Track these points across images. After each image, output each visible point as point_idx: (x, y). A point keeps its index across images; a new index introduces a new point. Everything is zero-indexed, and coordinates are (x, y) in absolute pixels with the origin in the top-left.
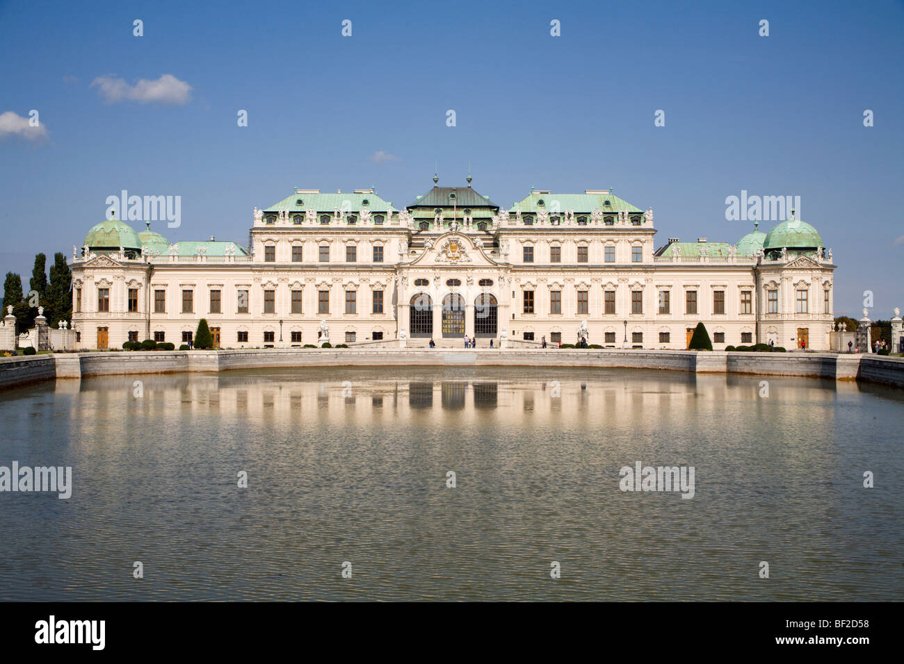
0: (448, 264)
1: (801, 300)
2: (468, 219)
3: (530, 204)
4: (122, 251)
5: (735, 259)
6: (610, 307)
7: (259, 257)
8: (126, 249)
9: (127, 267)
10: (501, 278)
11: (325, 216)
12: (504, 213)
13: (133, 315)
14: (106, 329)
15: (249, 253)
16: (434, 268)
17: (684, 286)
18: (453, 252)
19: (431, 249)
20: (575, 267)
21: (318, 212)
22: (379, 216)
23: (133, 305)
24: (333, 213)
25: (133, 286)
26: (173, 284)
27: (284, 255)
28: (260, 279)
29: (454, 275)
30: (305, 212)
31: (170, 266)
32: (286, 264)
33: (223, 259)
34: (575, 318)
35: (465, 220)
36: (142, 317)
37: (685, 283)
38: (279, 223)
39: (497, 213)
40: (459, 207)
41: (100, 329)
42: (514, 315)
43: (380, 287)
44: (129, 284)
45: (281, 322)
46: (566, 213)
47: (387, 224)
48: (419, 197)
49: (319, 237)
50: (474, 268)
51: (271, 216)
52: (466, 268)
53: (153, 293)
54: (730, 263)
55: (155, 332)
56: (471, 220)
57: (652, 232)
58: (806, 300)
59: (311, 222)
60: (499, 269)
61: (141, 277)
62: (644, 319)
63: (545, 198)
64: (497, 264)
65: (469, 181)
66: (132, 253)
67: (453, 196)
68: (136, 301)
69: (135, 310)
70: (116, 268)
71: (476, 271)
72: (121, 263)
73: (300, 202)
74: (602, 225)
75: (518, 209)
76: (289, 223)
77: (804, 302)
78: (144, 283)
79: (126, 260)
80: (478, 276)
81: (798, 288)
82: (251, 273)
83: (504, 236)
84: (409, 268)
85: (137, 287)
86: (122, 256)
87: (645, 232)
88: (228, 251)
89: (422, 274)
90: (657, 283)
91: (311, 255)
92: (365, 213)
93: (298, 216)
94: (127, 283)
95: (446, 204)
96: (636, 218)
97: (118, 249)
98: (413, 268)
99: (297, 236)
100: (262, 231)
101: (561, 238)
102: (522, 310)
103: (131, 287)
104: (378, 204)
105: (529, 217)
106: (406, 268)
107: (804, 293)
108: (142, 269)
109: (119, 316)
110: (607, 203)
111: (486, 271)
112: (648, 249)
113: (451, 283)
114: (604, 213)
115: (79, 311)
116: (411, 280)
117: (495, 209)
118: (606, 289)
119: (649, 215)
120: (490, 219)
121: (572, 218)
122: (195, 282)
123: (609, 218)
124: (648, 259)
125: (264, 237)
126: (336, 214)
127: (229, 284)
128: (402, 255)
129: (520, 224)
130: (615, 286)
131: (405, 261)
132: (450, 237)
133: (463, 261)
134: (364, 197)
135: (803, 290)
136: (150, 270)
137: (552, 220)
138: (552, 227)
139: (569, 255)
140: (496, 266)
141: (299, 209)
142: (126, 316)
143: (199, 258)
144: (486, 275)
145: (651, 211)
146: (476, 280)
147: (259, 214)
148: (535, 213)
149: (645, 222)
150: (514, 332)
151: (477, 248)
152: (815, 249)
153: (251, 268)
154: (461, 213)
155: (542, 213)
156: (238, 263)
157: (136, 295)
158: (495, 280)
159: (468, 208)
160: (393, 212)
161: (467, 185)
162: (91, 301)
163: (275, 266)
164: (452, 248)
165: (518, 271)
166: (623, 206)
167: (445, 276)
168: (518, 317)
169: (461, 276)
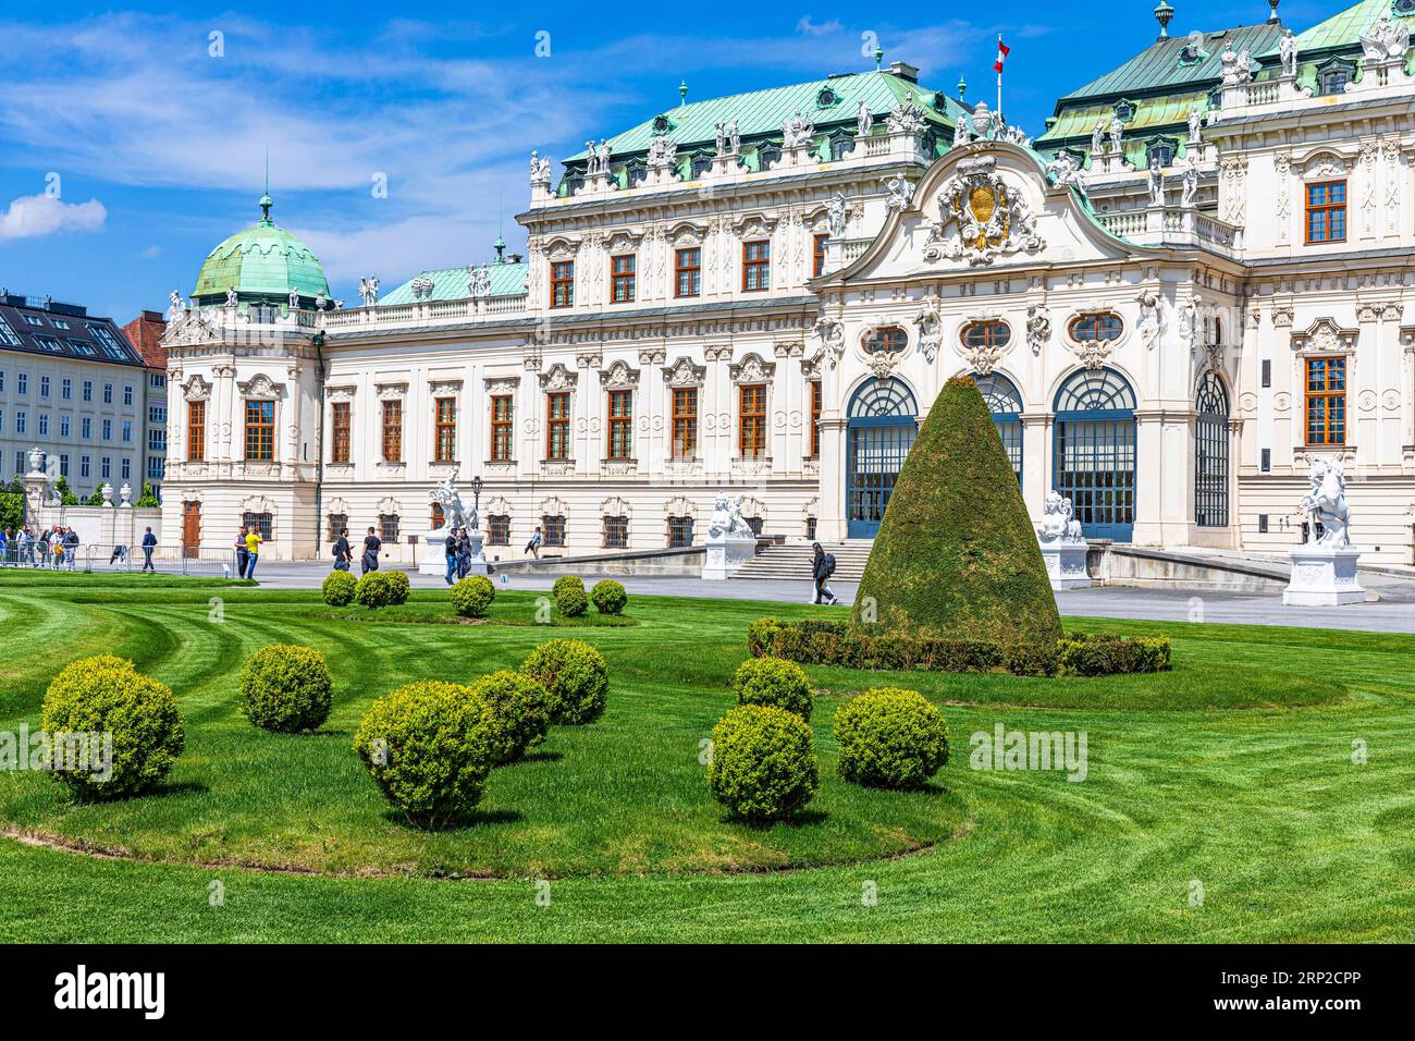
0: (965, 264)
7: (538, 297)
8: (246, 296)
9: (242, 343)
10: (1146, 304)
11: (699, 154)
13: (258, 471)
16: (917, 285)
18: (980, 218)
21: (679, 147)
22: (843, 134)
23: (259, 443)
25: (261, 391)
26: (368, 384)
27: (592, 284)
28: (537, 362)
29: (986, 305)
30: (648, 151)
31: (358, 335)
32: (597, 310)
33: (464, 307)
36: (287, 474)
38: (584, 192)
41: (188, 505)
42: (1266, 454)
44: (246, 387)
47: (856, 155)
49: (674, 222)
51: (575, 174)
52: (1023, 278)
53: (327, 410)
55: (331, 516)
59: (659, 175)
60: (1137, 269)
61: (284, 370)
64: (1126, 250)
66: (267, 306)
68: (269, 433)
69: (268, 456)
70: (214, 348)
72: (223, 333)
73: (661, 125)
78: (291, 387)
79: (243, 325)
80: (1063, 302)
82: (520, 344)
84: (844, 292)
85: (272, 394)
86: (234, 314)
89: (883, 312)
91: (654, 278)
93: (637, 164)
94: (240, 385)
97: (227, 296)
98: (856, 290)
99: (624, 225)
100: (546, 217)
102: (1297, 437)
103: (254, 395)
106: (834, 294)
109: (223, 473)
111: (1094, 281)
113: (975, 335)
116: (854, 336)
122: (407, 378)
125: (550, 236)
126: (719, 144)
127: (473, 381)
129: (1293, 94)
133: (1013, 253)
136: (324, 350)
140: (1126, 260)
142: (237, 474)
143: (416, 311)
146: (1059, 318)
148: (1358, 46)
150: (1264, 520)
153: (514, 330)
156: (493, 319)
157: (269, 418)
158: (1128, 311)
162: (178, 435)
163: (571, 321)
164: (976, 205)
165: (1284, 283)
167: (956, 315)
168: (1282, 460)
169: (1012, 310)
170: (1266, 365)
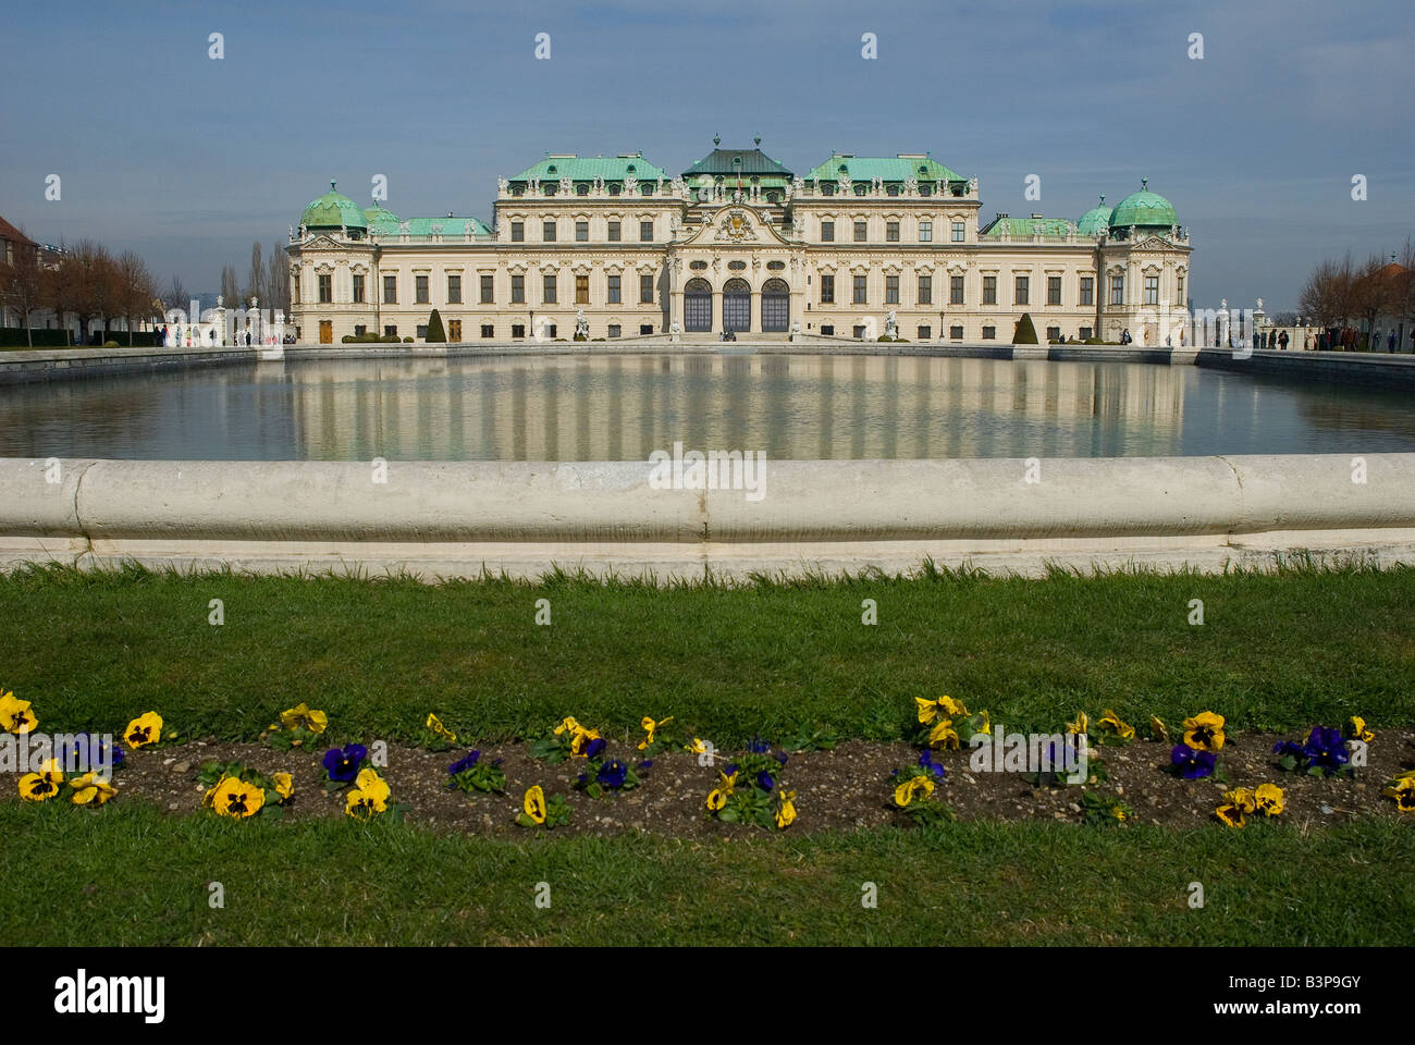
0: (731, 242)
1: (1151, 289)
2: (755, 189)
3: (830, 171)
4: (344, 230)
5: (1075, 239)
6: (925, 296)
7: (505, 237)
8: (348, 228)
9: (350, 249)
10: (793, 260)
11: (583, 186)
12: (799, 181)
13: (360, 307)
14: (330, 322)
15: (493, 231)
16: (712, 247)
17: (1013, 271)
18: (736, 228)
19: (709, 225)
20: (883, 247)
21: (574, 181)
22: (647, 185)
23: (359, 294)
24: (592, 181)
25: (359, 271)
26: (405, 269)
27: (534, 233)
28: (506, 263)
29: (737, 256)
30: (558, 181)
31: (401, 247)
32: (536, 244)
33: (463, 238)
34: (882, 309)
35: (752, 189)
36: (370, 308)
37: (1014, 267)
38: (528, 195)
39: (790, 181)
40: (744, 174)
41: (322, 323)
42: (809, 304)
43: (649, 270)
44: (353, 269)
45: (531, 313)
46: (874, 182)
47: (657, 195)
48: (697, 162)
49: (575, 211)
50: (761, 247)
51: (518, 186)
52: (751, 248)
53: (381, 280)
54: (1069, 244)
55: (386, 327)
56: (759, 190)
57: (977, 205)
58: (1157, 289)
59: (567, 193)
60: (791, 249)
61: (367, 262)
62: (965, 310)
63: (849, 163)
64: (789, 243)
65: (758, 141)
66: (356, 232)
67: (737, 161)
68: (362, 290)
69: (362, 300)
70: (338, 251)
71: (763, 251)
72: (343, 244)
73: (552, 169)
74: (916, 196)
75: (816, 177)
76: (540, 195)
77: (1154, 292)
78: (370, 268)
79: (349, 241)
80: (765, 257)
81: (1147, 274)
82: (495, 255)
83: (797, 209)
84: (683, 248)
85: (363, 273)
86: (345, 236)
87: (969, 204)
88: (468, 229)
89: (699, 255)
90: (982, 267)
91: (566, 233)
92: (630, 182)
93: (551, 187)
94: (351, 268)
95: (729, 171)
96: (958, 189)
97: (340, 228)
98: (688, 248)
99: (550, 210)
100: (508, 204)
101: (867, 212)
102: (819, 299)
103: (356, 273)
104: (647, 171)
105: (828, 186)
106: (679, 248)
107: (1154, 280)
108: (368, 252)
109: (343, 308)
110: (923, 169)
111: (775, 251)
112: (972, 225)
113: (733, 265)
114: (919, 182)
115: (298, 303)
116: (686, 262)
117: (789, 177)
118: (920, 274)
119: (974, 184)
120: (782, 189)
121: (880, 187)
122: (430, 267)
123: (926, 187)
124: (971, 238)
125: (510, 212)
126: (595, 183)
127: (471, 269)
128: (674, 232)
129: (818, 195)
130: (930, 271)
131: (678, 239)
132: (732, 210)
133: (748, 240)
134: (629, 162)
135: (1153, 276)
136: (378, 252)
137: (856, 190)
138: (857, 198)
139: (877, 233)
140: (787, 245)
141: (552, 177)
142: (350, 308)
143: (434, 238)
144: (776, 255)
145: (976, 180)
146: (764, 262)
147: (504, 184)
148: (836, 182)
149: (968, 193)
150: (809, 325)
151: (765, 224)
152: (1170, 227)
153: (496, 249)
154: (747, 182)
155: (845, 181)
156: (480, 243)
157: (362, 283)
158: (787, 261)
159: (755, 176)
160: (665, 181)
161: (754, 147)
162: (311, 290)
163: (523, 247)
164: (735, 223)
165: (815, 251)
166: (942, 174)
167: (726, 258)
168: (814, 307)
169: (746, 257)
170: (809, 277)
